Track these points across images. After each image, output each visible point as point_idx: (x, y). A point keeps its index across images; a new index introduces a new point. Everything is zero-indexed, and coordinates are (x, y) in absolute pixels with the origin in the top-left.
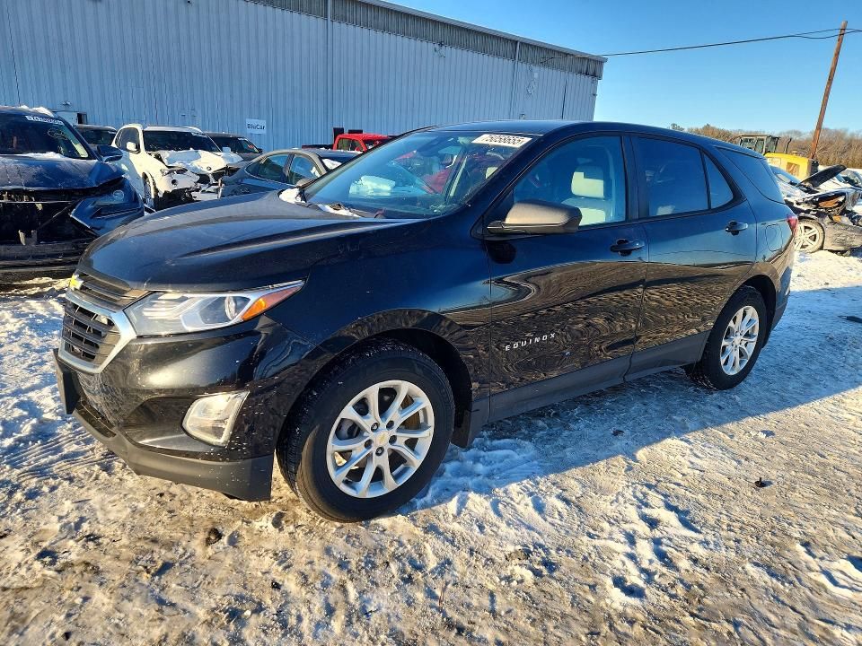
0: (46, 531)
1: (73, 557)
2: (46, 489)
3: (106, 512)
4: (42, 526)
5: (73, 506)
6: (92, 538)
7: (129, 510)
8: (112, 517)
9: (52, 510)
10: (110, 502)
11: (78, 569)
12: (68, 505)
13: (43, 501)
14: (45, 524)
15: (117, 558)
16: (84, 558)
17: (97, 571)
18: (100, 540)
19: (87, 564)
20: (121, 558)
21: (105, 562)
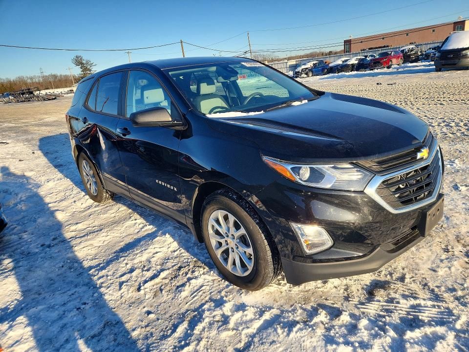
0: (461, 266)
1: (460, 248)
2: (443, 289)
3: (429, 256)
4: (461, 270)
5: (439, 270)
6: (446, 250)
7: (421, 250)
8: (430, 253)
9: (450, 275)
10: (422, 260)
11: (463, 242)
12: (441, 272)
13: (449, 284)
14: (459, 270)
15: (446, 236)
16: (457, 244)
17: (457, 237)
18: (444, 247)
19: (458, 241)
20: (445, 235)
21: (451, 237)
